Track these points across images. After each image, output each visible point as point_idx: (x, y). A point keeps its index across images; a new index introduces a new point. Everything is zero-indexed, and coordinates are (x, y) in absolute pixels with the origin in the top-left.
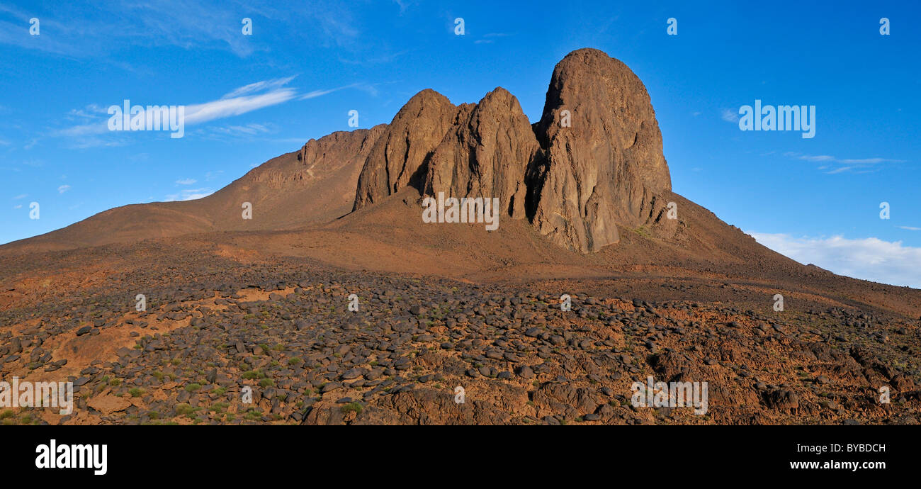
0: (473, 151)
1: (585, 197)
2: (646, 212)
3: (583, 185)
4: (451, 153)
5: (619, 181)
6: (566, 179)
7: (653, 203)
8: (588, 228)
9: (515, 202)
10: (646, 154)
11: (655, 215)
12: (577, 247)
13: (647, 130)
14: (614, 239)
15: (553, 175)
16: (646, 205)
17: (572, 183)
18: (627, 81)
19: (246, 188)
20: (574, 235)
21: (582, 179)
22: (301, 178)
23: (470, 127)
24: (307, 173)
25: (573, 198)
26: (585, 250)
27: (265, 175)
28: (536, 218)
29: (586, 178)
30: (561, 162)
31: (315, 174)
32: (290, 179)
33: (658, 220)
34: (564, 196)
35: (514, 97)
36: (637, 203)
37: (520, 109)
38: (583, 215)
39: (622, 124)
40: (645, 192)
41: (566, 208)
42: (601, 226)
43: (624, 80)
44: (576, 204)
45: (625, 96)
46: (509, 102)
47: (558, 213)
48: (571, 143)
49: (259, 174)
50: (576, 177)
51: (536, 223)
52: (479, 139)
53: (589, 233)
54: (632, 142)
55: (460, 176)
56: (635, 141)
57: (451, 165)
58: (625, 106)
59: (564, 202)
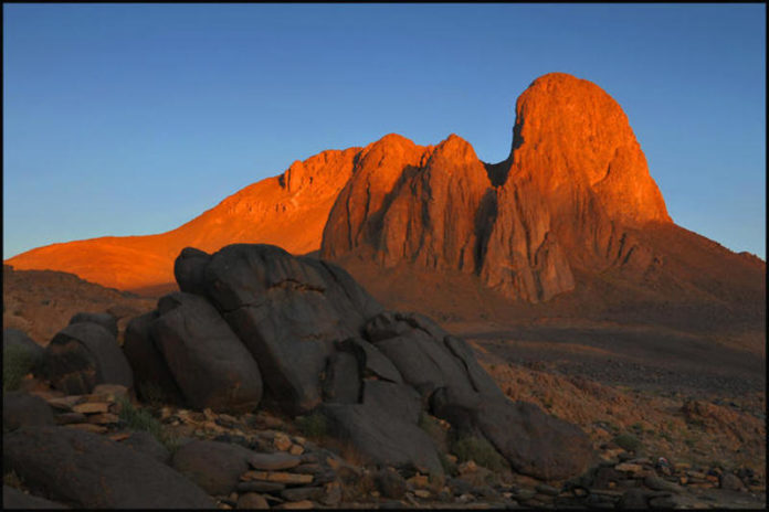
0: (425, 205)
1: (535, 245)
2: (615, 250)
3: (533, 233)
4: (405, 207)
5: (584, 222)
6: (513, 228)
7: (622, 241)
8: (538, 277)
9: (465, 254)
10: (621, 184)
11: (625, 253)
12: (525, 297)
13: (623, 157)
14: (568, 284)
15: (499, 227)
16: (613, 244)
17: (520, 231)
18: (597, 105)
19: (219, 221)
20: (522, 285)
21: (532, 225)
22: (284, 208)
23: (422, 179)
24: (291, 203)
25: (522, 248)
26: (534, 300)
27: (242, 205)
28: (483, 271)
29: (535, 225)
30: (508, 211)
31: (301, 205)
32: (271, 210)
33: (626, 260)
34: (511, 247)
35: (467, 144)
36: (604, 243)
37: (474, 155)
38: (533, 264)
39: (592, 155)
40: (614, 228)
41: (513, 258)
42: (552, 274)
43: (593, 105)
44: (524, 253)
45: (594, 122)
46: (462, 149)
47: (504, 264)
48: (520, 190)
49: (235, 204)
50: (525, 225)
51: (483, 275)
52: (430, 192)
53: (538, 282)
54: (604, 173)
55: (413, 230)
56: (608, 172)
57: (405, 220)
58: (594, 134)
59: (511, 253)
